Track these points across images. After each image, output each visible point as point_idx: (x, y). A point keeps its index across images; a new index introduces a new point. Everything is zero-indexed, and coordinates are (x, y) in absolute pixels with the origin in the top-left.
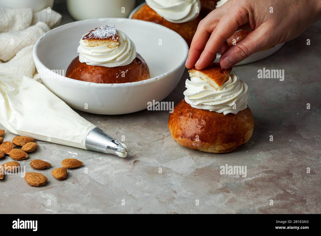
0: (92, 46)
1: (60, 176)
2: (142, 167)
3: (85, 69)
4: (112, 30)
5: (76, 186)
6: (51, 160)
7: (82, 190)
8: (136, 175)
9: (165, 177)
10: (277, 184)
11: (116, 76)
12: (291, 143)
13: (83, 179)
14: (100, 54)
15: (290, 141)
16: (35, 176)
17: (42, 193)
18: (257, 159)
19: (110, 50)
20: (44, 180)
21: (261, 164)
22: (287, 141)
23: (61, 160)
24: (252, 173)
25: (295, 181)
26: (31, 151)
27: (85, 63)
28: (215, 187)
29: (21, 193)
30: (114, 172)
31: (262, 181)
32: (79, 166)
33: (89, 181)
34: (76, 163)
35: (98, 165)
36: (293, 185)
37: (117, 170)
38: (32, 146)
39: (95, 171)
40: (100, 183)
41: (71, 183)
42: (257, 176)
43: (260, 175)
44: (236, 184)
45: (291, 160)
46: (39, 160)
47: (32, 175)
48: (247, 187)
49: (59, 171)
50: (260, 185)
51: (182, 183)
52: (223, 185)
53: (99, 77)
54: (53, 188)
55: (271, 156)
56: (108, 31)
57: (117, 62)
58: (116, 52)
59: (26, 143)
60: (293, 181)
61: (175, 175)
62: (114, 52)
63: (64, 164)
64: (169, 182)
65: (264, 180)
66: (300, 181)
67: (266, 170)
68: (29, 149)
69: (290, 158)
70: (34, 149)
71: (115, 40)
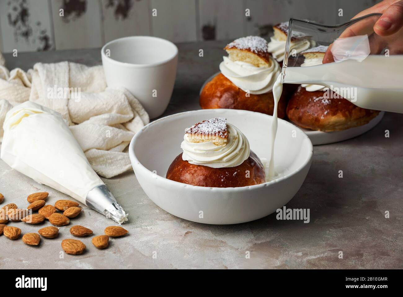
0: (196, 142)
1: (101, 244)
2: (194, 239)
3: (186, 168)
4: (222, 124)
5: (117, 256)
6: (94, 227)
7: (123, 260)
8: (186, 247)
9: (218, 251)
10: (344, 265)
11: (221, 178)
12: (368, 220)
13: (126, 249)
14: (204, 152)
15: (367, 218)
16: (73, 243)
17: (78, 262)
18: (326, 236)
19: (216, 147)
20: (82, 248)
21: (329, 242)
22: (364, 219)
23: (105, 227)
24: (317, 251)
25: (364, 263)
26: (73, 217)
27: (187, 161)
28: (272, 265)
29: (56, 261)
30: (161, 243)
31: (327, 261)
32: (123, 234)
33: (132, 252)
34: (120, 231)
35: (144, 234)
36: (362, 266)
37: (165, 241)
38: (75, 211)
39: (140, 241)
40: (144, 254)
41: (112, 253)
42: (323, 255)
43: (326, 254)
44: (296, 262)
45: (364, 239)
46: (80, 226)
47: (69, 242)
48: (309, 266)
49: (100, 239)
50: (324, 265)
51: (235, 258)
52: (282, 262)
53: (201, 179)
54: (91, 258)
55: (342, 234)
56: (216, 125)
57: (224, 162)
58: (223, 151)
59: (69, 207)
60: (362, 262)
61: (229, 249)
62: (221, 150)
63: (107, 232)
64: (222, 256)
65: (329, 260)
66: (370, 263)
67: (334, 248)
68: (71, 214)
69: (364, 237)
70: (77, 215)
71: (223, 136)
